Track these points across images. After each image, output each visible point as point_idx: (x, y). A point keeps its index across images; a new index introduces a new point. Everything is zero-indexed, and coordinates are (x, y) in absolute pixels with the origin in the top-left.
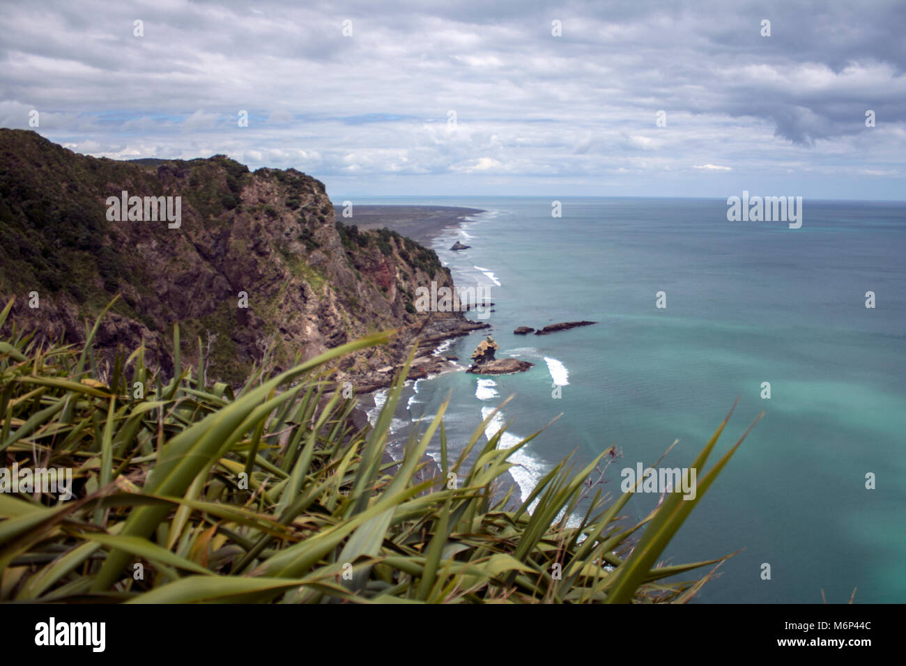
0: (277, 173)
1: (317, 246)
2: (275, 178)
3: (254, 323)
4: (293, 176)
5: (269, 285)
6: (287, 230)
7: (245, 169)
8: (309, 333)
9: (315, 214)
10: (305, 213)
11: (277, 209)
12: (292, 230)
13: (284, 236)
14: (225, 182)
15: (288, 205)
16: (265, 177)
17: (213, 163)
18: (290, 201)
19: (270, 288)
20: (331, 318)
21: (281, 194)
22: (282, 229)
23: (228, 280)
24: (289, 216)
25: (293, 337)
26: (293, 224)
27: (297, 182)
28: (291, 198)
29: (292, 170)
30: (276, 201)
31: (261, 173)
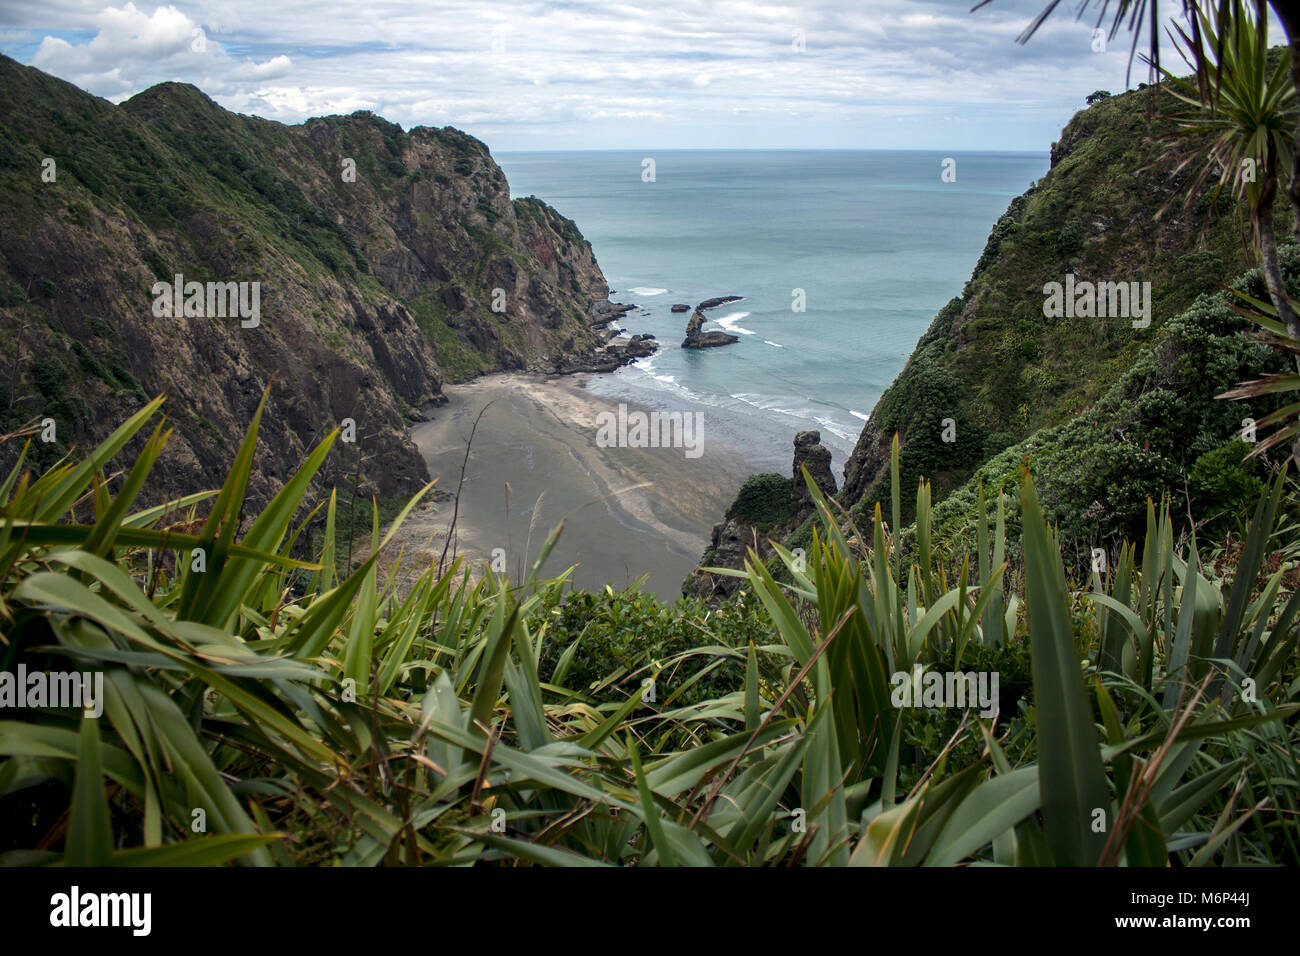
0: (434, 133)
1: (498, 216)
2: (436, 139)
3: (471, 305)
4: (454, 136)
5: (464, 264)
6: (464, 200)
7: (398, 129)
8: (524, 313)
9: (488, 180)
10: (479, 178)
11: (446, 174)
12: (469, 199)
13: (460, 207)
14: (382, 144)
15: (458, 170)
16: (422, 136)
17: (358, 121)
18: (459, 166)
19: (465, 267)
20: (544, 296)
21: (447, 158)
22: (457, 199)
23: (421, 259)
24: (462, 183)
25: (508, 319)
26: (469, 193)
27: (462, 143)
28: (461, 163)
29: (450, 129)
30: (443, 166)
31: (418, 131)
